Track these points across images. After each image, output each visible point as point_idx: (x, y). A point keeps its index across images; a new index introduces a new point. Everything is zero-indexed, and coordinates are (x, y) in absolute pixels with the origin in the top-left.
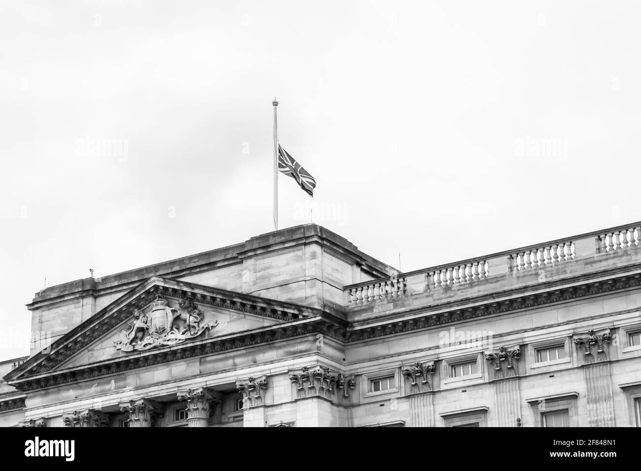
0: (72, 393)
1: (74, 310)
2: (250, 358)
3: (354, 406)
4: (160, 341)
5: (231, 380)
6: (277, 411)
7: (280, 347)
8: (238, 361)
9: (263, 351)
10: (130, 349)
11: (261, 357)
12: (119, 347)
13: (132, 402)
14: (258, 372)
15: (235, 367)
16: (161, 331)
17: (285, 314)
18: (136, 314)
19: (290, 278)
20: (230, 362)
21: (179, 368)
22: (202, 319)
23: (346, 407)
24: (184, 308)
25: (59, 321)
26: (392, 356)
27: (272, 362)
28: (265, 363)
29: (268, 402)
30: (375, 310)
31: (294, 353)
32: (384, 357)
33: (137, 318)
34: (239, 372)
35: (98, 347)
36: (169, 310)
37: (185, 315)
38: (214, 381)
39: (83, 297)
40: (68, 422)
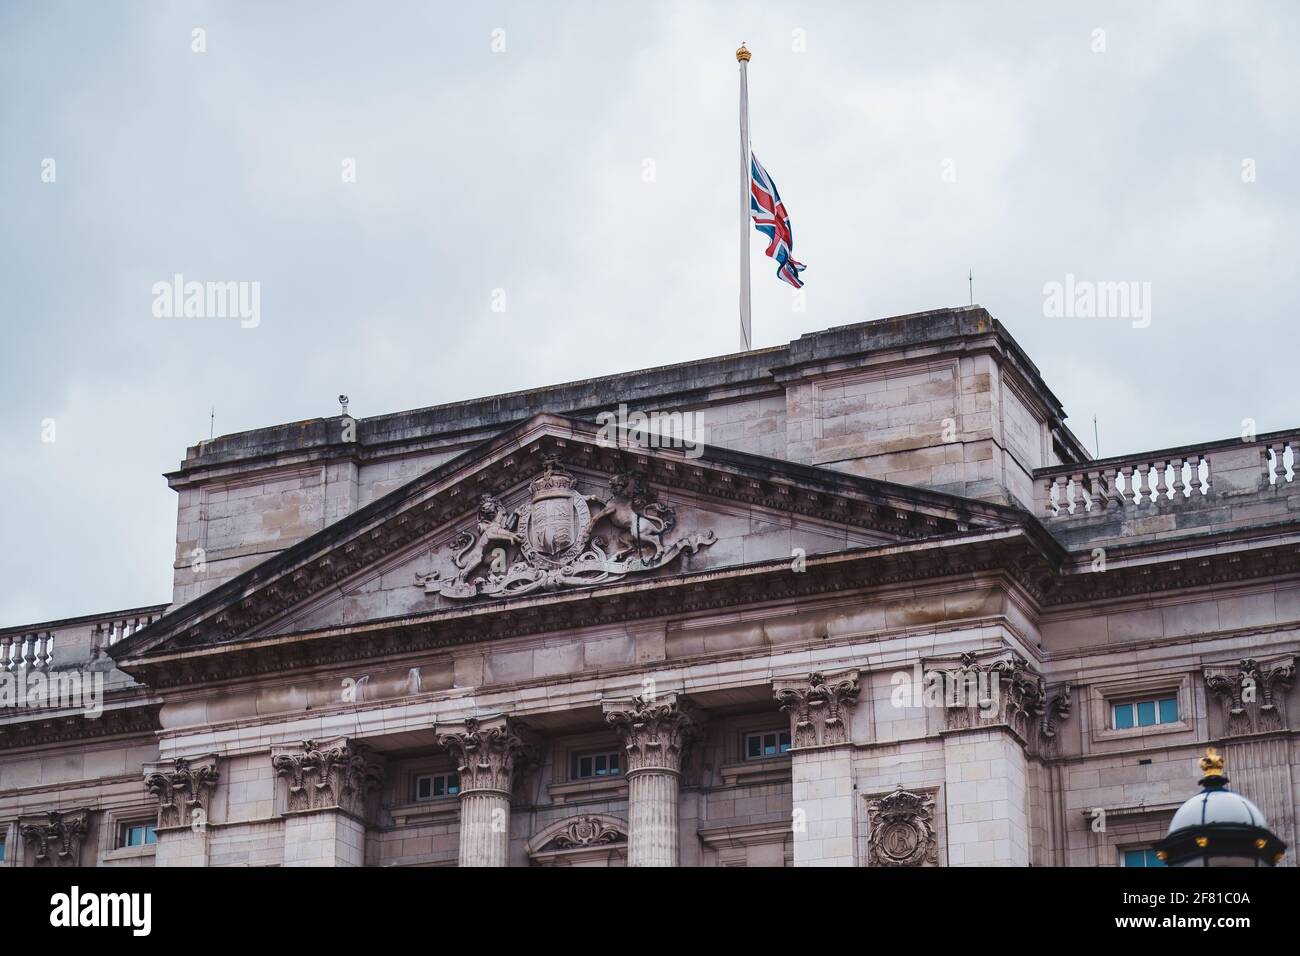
0: (296, 698)
1: (302, 493)
2: (810, 626)
3: (1067, 761)
4: (554, 576)
5: (760, 678)
6: (885, 760)
7: (893, 604)
8: (773, 632)
9: (849, 612)
10: (469, 591)
11: (839, 625)
12: (432, 586)
13: (471, 724)
14: (832, 660)
15: (766, 647)
16: (555, 551)
17: (915, 519)
18: (488, 505)
19: (920, 435)
20: (753, 634)
21: (606, 645)
22: (672, 527)
23: (1047, 763)
24: (621, 496)
25: (258, 519)
26: (1174, 642)
27: (872, 639)
28: (854, 641)
29: (860, 736)
30: (1125, 530)
31: (935, 618)
32: (1152, 645)
33: (489, 517)
34: (777, 660)
35: (373, 586)
36: (580, 500)
37: (626, 514)
38: (703, 679)
39: (328, 463)
40: (285, 769)
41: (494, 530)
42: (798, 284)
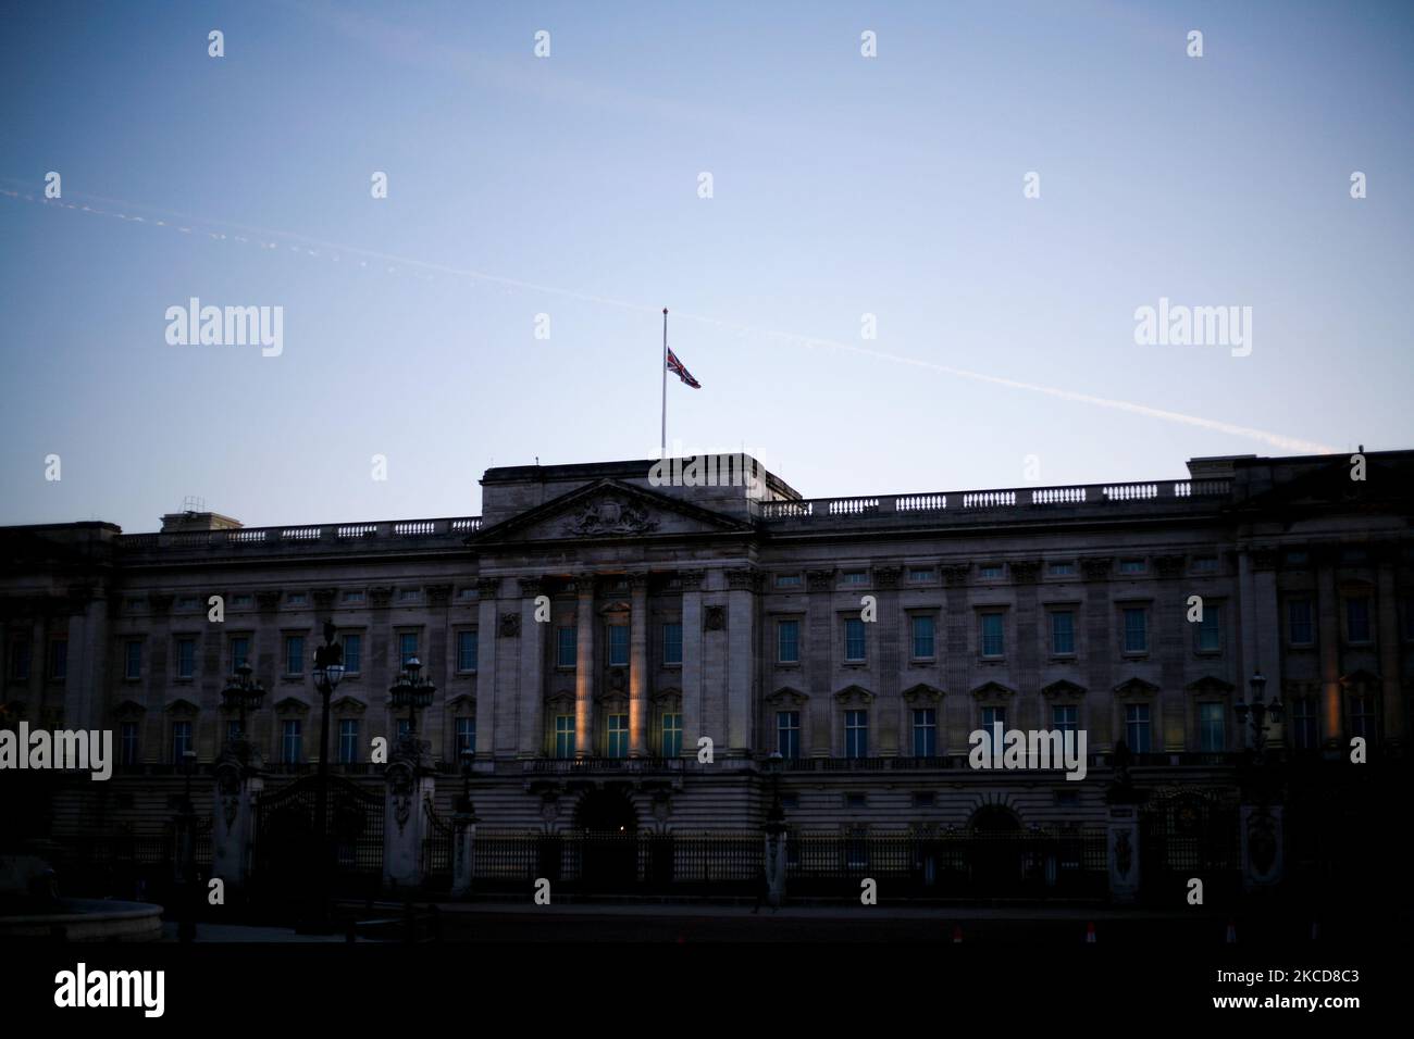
0: (524, 560)
1: (526, 492)
2: (689, 553)
3: (766, 594)
4: (608, 530)
5: (674, 567)
6: (711, 596)
7: (715, 548)
8: (678, 553)
9: (702, 550)
10: (582, 532)
11: (699, 553)
12: (570, 528)
13: (583, 574)
14: (696, 564)
15: (676, 558)
16: (610, 522)
17: (723, 525)
18: (588, 504)
20: (672, 553)
21: (626, 552)
22: (647, 516)
23: (759, 595)
24: (631, 505)
25: (510, 498)
26: (798, 561)
27: (709, 559)
28: (703, 559)
29: (704, 587)
30: (787, 524)
31: (727, 554)
32: (792, 561)
33: (589, 508)
34: (679, 562)
35: (549, 525)
36: (618, 505)
37: (633, 512)
38: (657, 566)
39: (533, 482)
40: (522, 583)
41: (590, 513)
42: (699, 387)
